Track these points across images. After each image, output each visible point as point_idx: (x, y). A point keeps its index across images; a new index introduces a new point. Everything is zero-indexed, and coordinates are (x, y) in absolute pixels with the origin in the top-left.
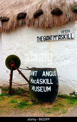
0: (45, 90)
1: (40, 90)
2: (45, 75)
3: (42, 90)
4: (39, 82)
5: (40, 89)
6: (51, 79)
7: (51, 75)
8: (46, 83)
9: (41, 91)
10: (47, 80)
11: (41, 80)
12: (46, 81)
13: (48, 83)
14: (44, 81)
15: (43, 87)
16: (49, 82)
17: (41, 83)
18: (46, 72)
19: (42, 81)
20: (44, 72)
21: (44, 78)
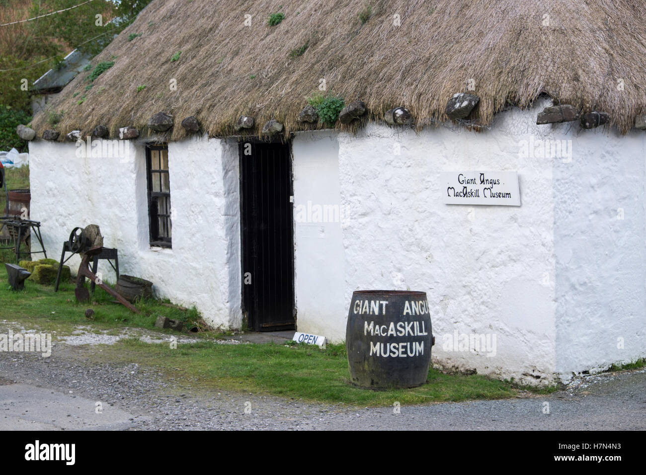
0: (412, 352)
1: (399, 353)
2: (409, 311)
3: (403, 353)
4: (397, 330)
5: (398, 349)
6: (423, 322)
7: (422, 311)
8: (414, 333)
9: (401, 356)
10: (416, 324)
11: (401, 326)
12: (412, 328)
13: (418, 333)
14: (408, 329)
15: (405, 344)
16: (421, 331)
17: (401, 332)
18: (413, 303)
19: (404, 328)
20: (407, 303)
21: (409, 318)
